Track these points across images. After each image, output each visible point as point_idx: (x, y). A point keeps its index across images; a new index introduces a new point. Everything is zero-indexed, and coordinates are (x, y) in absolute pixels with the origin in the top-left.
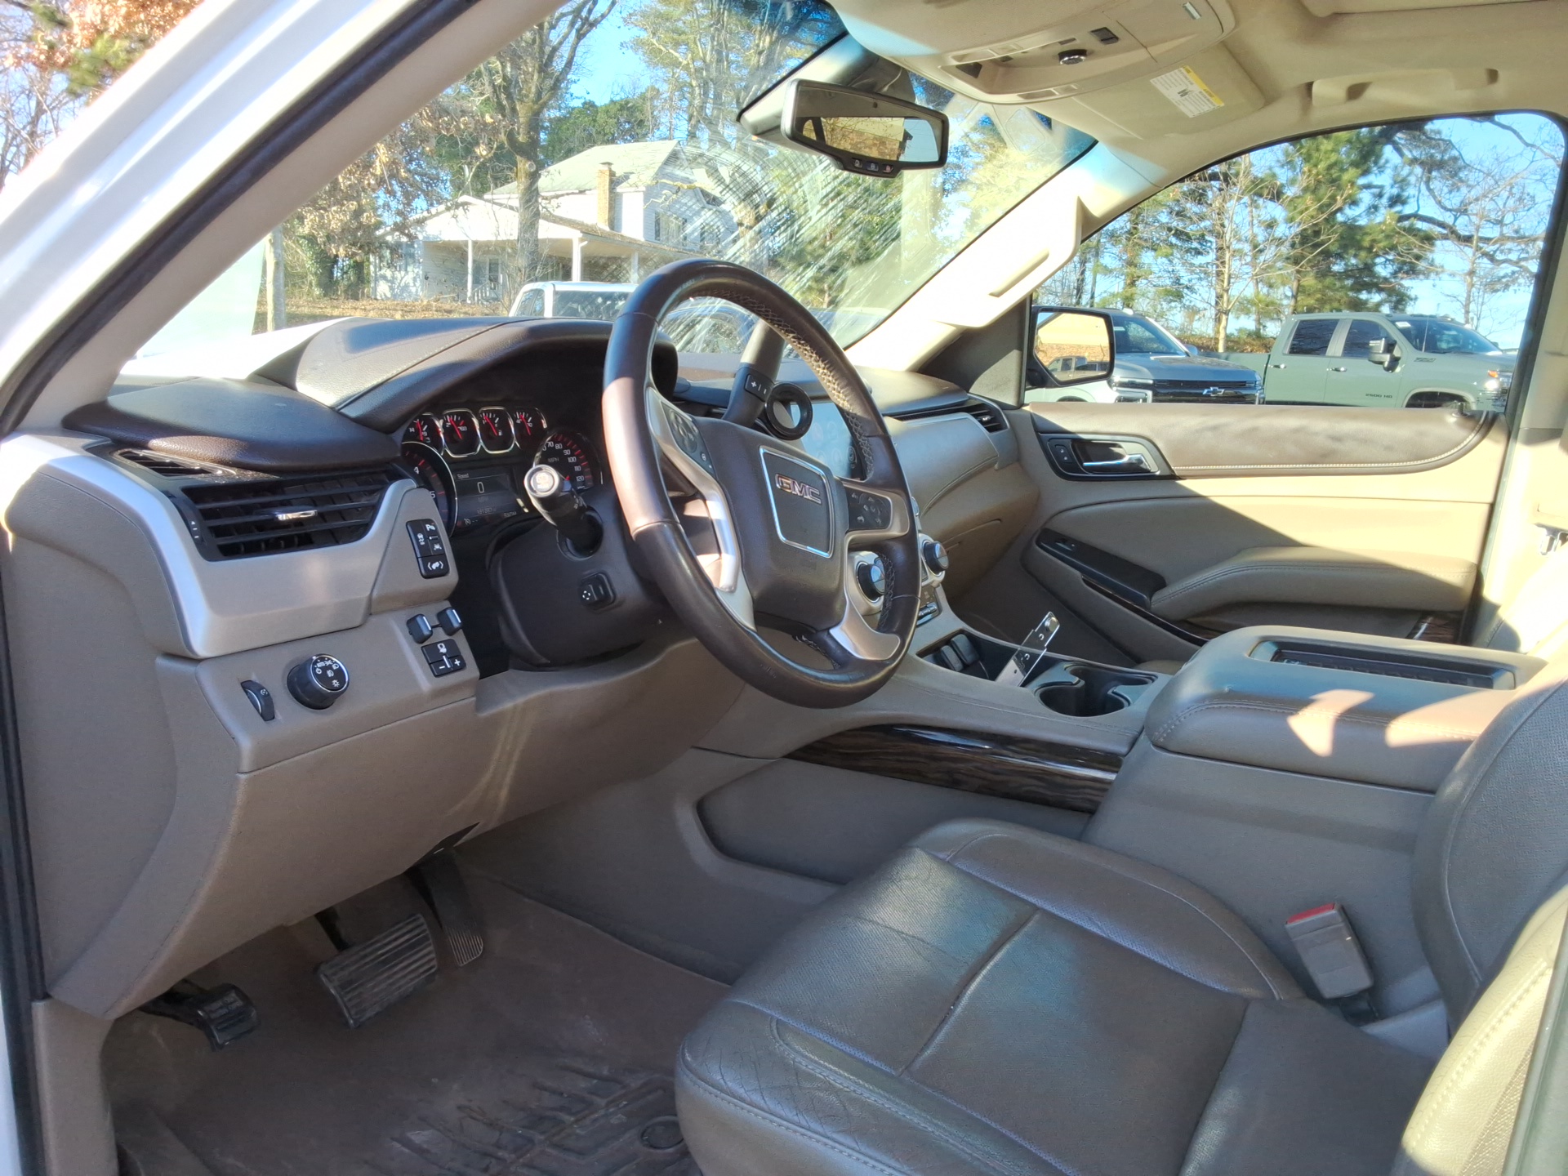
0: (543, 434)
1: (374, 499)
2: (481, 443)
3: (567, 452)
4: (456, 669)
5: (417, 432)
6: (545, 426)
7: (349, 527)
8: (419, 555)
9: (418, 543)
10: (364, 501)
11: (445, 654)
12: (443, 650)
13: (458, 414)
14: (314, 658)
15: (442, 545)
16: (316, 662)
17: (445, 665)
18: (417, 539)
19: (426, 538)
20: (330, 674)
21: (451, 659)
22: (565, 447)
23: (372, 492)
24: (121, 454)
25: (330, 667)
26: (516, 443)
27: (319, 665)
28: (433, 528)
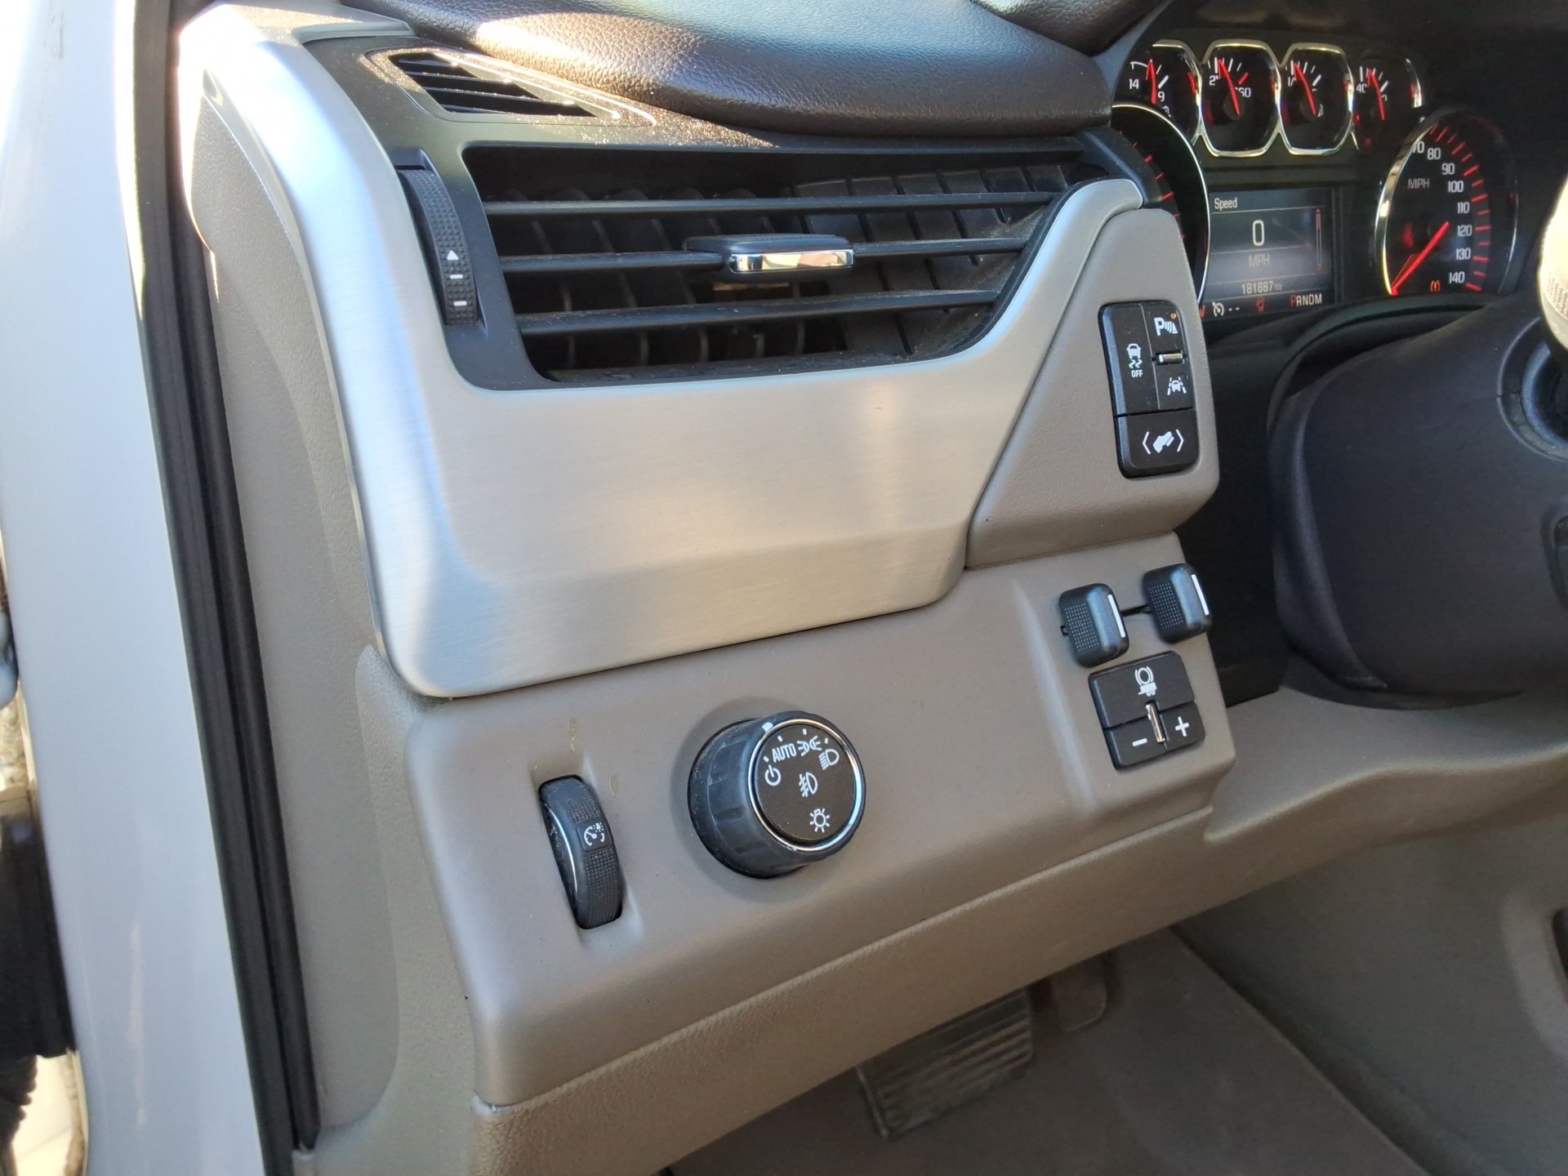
0: (1407, 121)
1: (1021, 233)
2: (1280, 127)
3: (1448, 169)
4: (1178, 746)
5: (1146, 87)
6: (1418, 101)
7: (946, 309)
8: (1121, 409)
9: (1125, 371)
10: (997, 237)
11: (1152, 701)
12: (1149, 688)
13: (1239, 54)
14: (768, 727)
15: (1188, 383)
16: (771, 742)
17: (1151, 736)
18: (1124, 359)
19: (1148, 359)
20: (807, 785)
21: (1168, 714)
22: (1446, 158)
23: (1019, 211)
24: (395, 60)
25: (809, 762)
26: (1350, 134)
27: (778, 755)
28: (1172, 328)
